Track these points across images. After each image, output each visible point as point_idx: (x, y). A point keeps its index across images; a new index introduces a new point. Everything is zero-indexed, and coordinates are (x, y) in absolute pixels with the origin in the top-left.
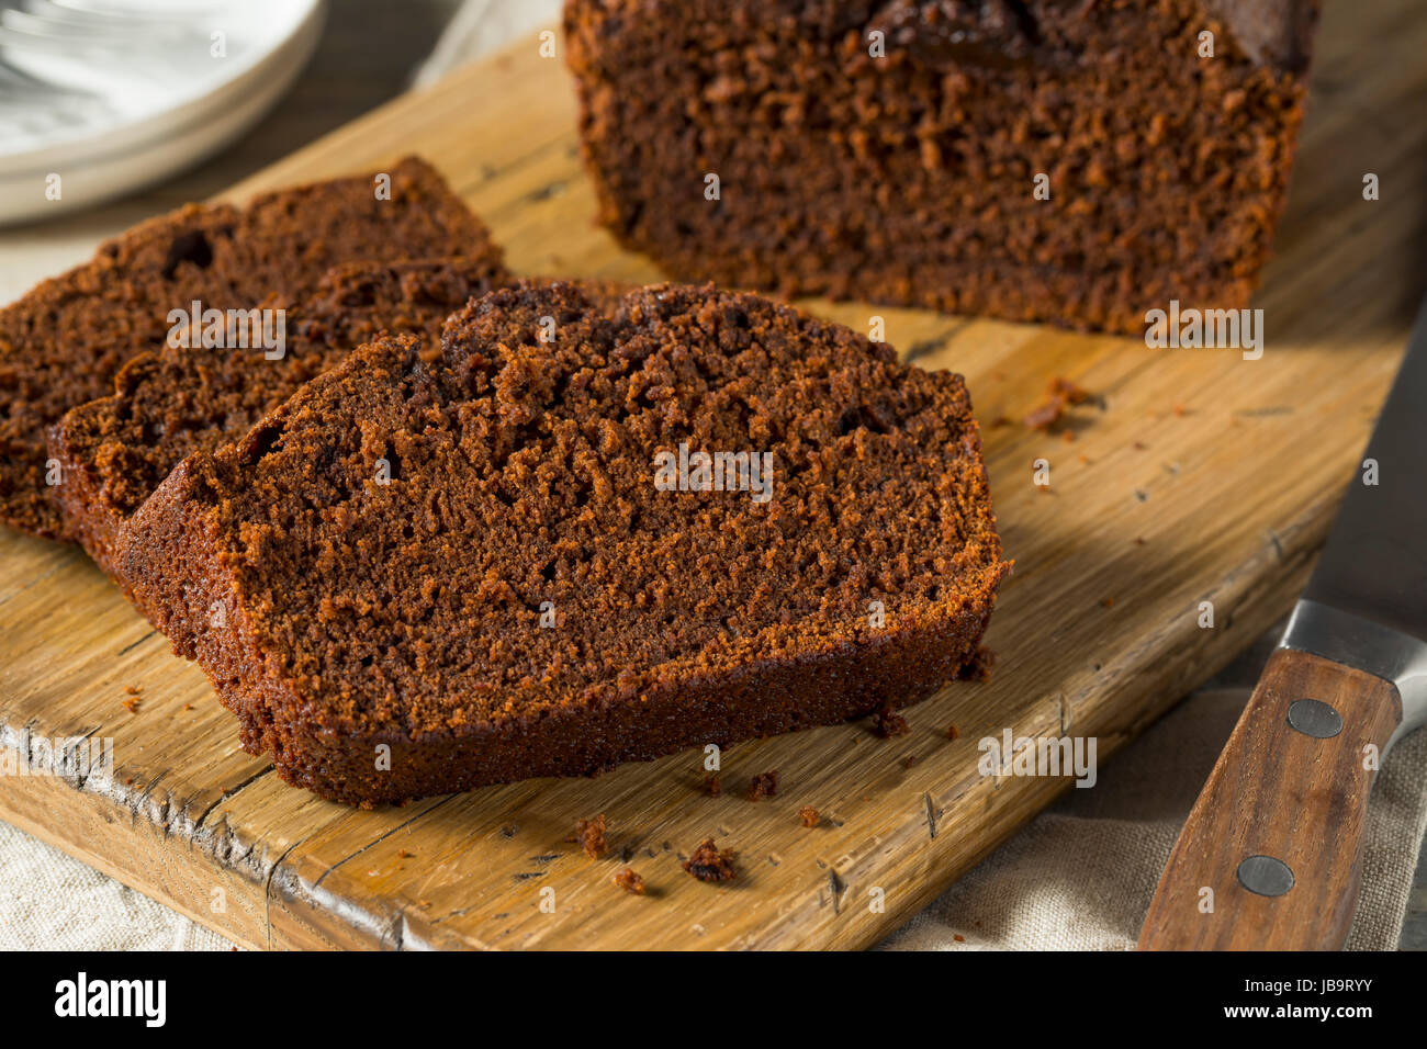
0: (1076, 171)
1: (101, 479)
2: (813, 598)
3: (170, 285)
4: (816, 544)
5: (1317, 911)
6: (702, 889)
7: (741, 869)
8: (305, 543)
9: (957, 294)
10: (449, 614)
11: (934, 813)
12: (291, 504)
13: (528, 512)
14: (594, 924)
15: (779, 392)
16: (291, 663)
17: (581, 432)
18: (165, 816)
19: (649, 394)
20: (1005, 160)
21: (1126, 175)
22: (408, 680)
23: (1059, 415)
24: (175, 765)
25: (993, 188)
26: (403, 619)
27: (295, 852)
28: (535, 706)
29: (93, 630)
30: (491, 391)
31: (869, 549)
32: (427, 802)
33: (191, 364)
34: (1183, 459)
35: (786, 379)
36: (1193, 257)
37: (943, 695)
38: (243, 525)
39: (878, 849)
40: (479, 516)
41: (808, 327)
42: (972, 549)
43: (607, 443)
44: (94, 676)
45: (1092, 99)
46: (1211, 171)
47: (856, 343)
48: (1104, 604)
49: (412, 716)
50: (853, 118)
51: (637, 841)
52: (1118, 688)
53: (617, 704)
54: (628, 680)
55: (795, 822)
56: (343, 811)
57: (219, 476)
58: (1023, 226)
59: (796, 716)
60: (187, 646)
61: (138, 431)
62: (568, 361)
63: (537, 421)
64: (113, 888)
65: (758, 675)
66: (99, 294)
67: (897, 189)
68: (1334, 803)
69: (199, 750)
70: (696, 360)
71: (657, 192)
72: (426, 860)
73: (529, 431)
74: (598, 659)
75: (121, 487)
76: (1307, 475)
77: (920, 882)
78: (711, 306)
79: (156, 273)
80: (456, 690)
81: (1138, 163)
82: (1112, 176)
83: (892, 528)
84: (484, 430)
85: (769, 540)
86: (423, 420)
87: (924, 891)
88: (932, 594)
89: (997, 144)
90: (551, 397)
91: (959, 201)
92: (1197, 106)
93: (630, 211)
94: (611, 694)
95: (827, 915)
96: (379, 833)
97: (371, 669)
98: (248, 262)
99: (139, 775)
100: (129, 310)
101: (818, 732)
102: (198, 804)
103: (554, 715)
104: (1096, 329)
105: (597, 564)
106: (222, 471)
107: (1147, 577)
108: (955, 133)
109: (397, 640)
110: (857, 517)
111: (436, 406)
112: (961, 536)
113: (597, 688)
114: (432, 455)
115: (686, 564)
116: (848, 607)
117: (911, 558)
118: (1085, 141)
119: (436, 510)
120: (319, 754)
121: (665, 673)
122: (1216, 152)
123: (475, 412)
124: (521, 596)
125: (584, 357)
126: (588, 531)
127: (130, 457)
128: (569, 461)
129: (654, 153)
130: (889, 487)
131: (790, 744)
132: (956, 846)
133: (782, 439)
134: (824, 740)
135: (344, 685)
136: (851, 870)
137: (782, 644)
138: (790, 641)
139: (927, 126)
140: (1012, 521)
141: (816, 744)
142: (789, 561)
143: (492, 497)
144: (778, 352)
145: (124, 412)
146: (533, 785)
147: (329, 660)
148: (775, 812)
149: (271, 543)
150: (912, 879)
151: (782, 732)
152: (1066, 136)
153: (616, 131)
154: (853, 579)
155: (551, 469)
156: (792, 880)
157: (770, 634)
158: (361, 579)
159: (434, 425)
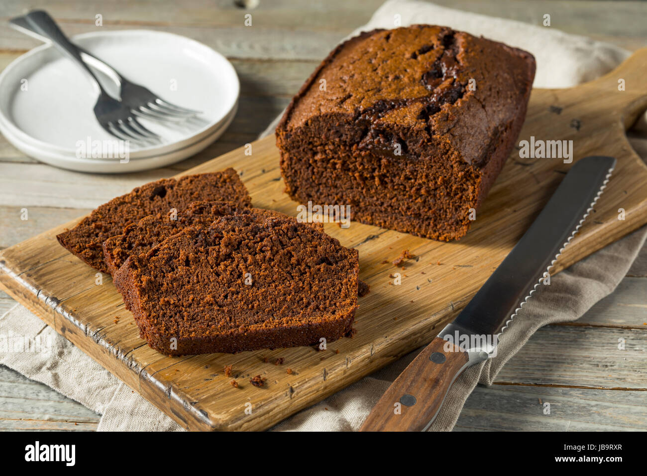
0: (418, 190)
1: (114, 258)
2: (299, 311)
3: (151, 202)
4: (303, 295)
5: (420, 411)
6: (253, 388)
7: (266, 383)
8: (159, 282)
9: (385, 222)
10: (196, 306)
11: (326, 374)
12: (157, 272)
13: (223, 279)
14: (221, 394)
15: (302, 251)
16: (150, 315)
17: (243, 258)
18: (117, 353)
19: (263, 249)
20: (398, 184)
21: (432, 193)
22: (181, 323)
23: (402, 261)
24: (123, 339)
25: (395, 192)
26: (183, 306)
27: (148, 367)
28: (215, 333)
29: (111, 299)
30: (220, 244)
31: (319, 298)
32: (188, 356)
33: (146, 227)
34: (434, 278)
35: (305, 247)
36: (451, 218)
37: (339, 341)
38: (143, 276)
39: (306, 382)
40: (209, 279)
41: (314, 233)
42: (348, 301)
43: (249, 262)
44: (108, 312)
45: (422, 170)
46: (456, 194)
47: (328, 239)
48: (395, 319)
49: (181, 333)
50: (356, 169)
51: (241, 373)
52: (392, 344)
53: (238, 335)
54: (242, 329)
55: (285, 372)
56: (164, 356)
57: (139, 262)
58: (403, 204)
59: (293, 343)
60: (129, 308)
61: (126, 245)
62: (243, 237)
63: (231, 253)
64: (106, 371)
65: (279, 331)
66: (130, 203)
67: (368, 190)
68: (436, 382)
69: (130, 336)
70: (280, 240)
71: (301, 184)
72: (182, 373)
73: (228, 256)
74: (235, 322)
75: (119, 261)
76: (469, 286)
77: (320, 393)
78: (286, 225)
79: (148, 198)
80: (194, 327)
81: (436, 189)
82: (428, 192)
83: (327, 292)
84: (215, 255)
85: (290, 293)
86: (199, 250)
87: (322, 395)
88: (333, 313)
89: (396, 180)
90: (236, 247)
91: (386, 195)
92: (452, 174)
93: (294, 188)
94: (236, 332)
95: (288, 399)
96: (172, 364)
97: (172, 319)
98: (175, 197)
99: (113, 341)
100: (138, 208)
101: (301, 348)
102: (126, 351)
103: (220, 336)
104: (424, 236)
105: (240, 296)
106: (140, 261)
107: (410, 312)
108: (384, 176)
109: (180, 311)
110: (317, 288)
111: (203, 247)
112: (346, 296)
113: (233, 330)
114: (199, 261)
115: (265, 298)
116: (308, 314)
117: (330, 302)
118: (421, 182)
119: (197, 276)
120: (156, 341)
121: (253, 328)
122: (457, 188)
123: (214, 250)
124: (217, 303)
125: (248, 237)
126: (239, 286)
127: (122, 253)
128: (237, 266)
129: (301, 173)
130: (328, 281)
131: (292, 350)
132: (333, 383)
133: (300, 265)
134: (302, 350)
135: (163, 323)
136: (297, 387)
137: (288, 323)
138: (290, 322)
139: (376, 173)
140: (377, 292)
141: (299, 351)
142: (295, 299)
143: (214, 274)
144: (304, 239)
145: (124, 240)
146: (218, 354)
147: (160, 315)
148: (280, 369)
149: (150, 282)
150: (318, 391)
151: (290, 347)
152: (416, 180)
153: (290, 165)
154: (311, 306)
155: (232, 268)
156: (279, 388)
157: (284, 319)
158: (174, 294)
159: (201, 252)
